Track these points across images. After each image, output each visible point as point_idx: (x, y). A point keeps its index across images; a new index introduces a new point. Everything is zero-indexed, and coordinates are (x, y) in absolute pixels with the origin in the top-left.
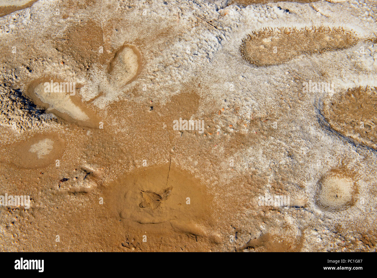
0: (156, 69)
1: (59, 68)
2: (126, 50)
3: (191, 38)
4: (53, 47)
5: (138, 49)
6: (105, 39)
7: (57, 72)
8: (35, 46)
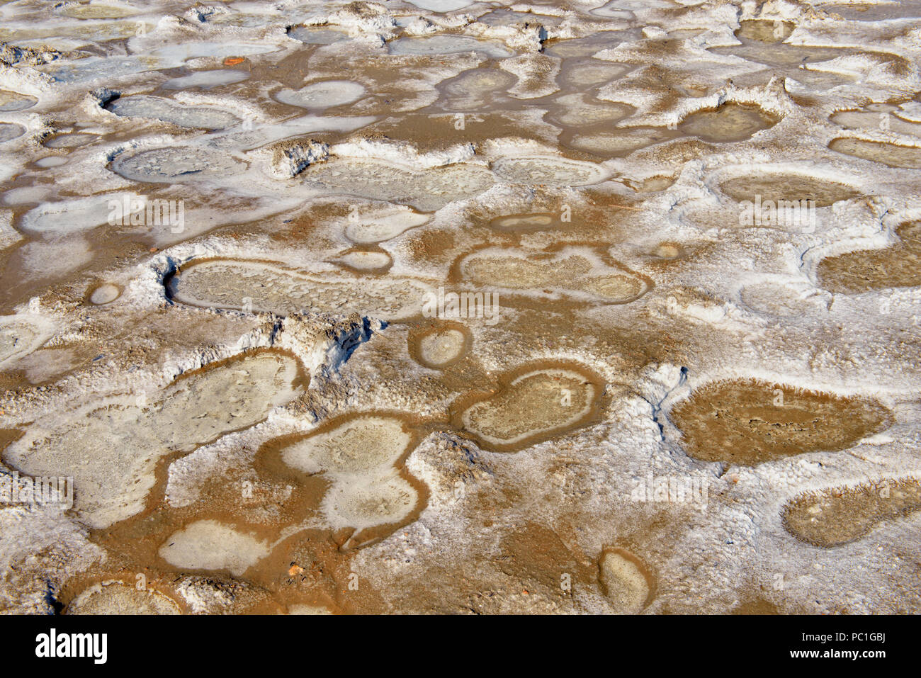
0: (681, 575)
1: (522, 602)
2: (609, 557)
3: (707, 522)
4: (496, 570)
5: (629, 553)
6: (569, 547)
7: (522, 607)
8: (465, 575)
